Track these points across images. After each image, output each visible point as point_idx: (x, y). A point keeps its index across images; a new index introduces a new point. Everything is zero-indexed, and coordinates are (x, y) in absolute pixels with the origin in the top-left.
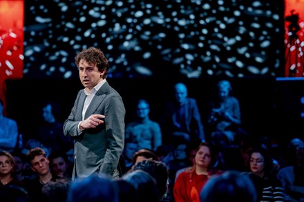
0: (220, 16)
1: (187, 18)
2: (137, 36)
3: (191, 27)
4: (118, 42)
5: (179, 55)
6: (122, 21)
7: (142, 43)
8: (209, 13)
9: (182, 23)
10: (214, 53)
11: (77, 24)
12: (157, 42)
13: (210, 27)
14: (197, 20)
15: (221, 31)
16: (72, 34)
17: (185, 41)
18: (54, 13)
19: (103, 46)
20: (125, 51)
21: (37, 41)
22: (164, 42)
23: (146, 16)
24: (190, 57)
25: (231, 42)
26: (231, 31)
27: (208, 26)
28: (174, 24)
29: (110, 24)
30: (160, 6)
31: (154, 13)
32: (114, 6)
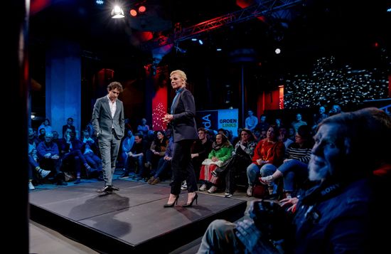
0: (360, 84)
1: (345, 86)
2: (325, 95)
3: (347, 90)
4: (317, 97)
5: (342, 101)
6: (319, 90)
7: (327, 98)
8: (355, 83)
9: (343, 88)
10: (357, 99)
11: (302, 92)
12: (333, 96)
13: (356, 89)
14: (350, 87)
15: (360, 90)
16: (300, 96)
17: (344, 95)
18: (294, 89)
19: (311, 99)
20: (320, 101)
21: (288, 99)
22: (336, 97)
23: (328, 87)
24: (346, 101)
25: (365, 94)
26: (365, 90)
27: (354, 89)
28: (339, 89)
29: (314, 91)
30: (334, 83)
31: (332, 86)
32: (316, 84)
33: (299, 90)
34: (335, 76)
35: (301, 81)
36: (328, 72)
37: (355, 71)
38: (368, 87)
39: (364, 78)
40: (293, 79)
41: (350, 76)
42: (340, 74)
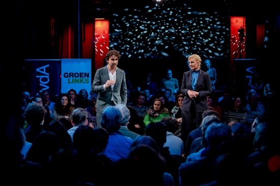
0: (201, 29)
1: (185, 29)
2: (162, 38)
3: (187, 34)
4: (153, 40)
5: (181, 47)
6: (155, 31)
7: (164, 41)
8: (196, 27)
9: (183, 32)
10: (198, 46)
11: (134, 32)
12: (171, 41)
14: (190, 30)
15: (201, 36)
16: (131, 37)
17: (185, 40)
18: (123, 27)
19: (146, 42)
20: (156, 45)
21: (116, 40)
23: (166, 29)
24: (187, 48)
25: (206, 41)
26: (206, 36)
27: (195, 33)
28: (179, 32)
29: (149, 33)
30: (172, 24)
31: (170, 27)
32: (151, 24)
33: (130, 28)
34: (173, 16)
35: (132, 17)
36: (166, 10)
37: (195, 13)
38: (208, 33)
39: (204, 22)
40: (122, 13)
41: (190, 17)
42: (179, 13)
